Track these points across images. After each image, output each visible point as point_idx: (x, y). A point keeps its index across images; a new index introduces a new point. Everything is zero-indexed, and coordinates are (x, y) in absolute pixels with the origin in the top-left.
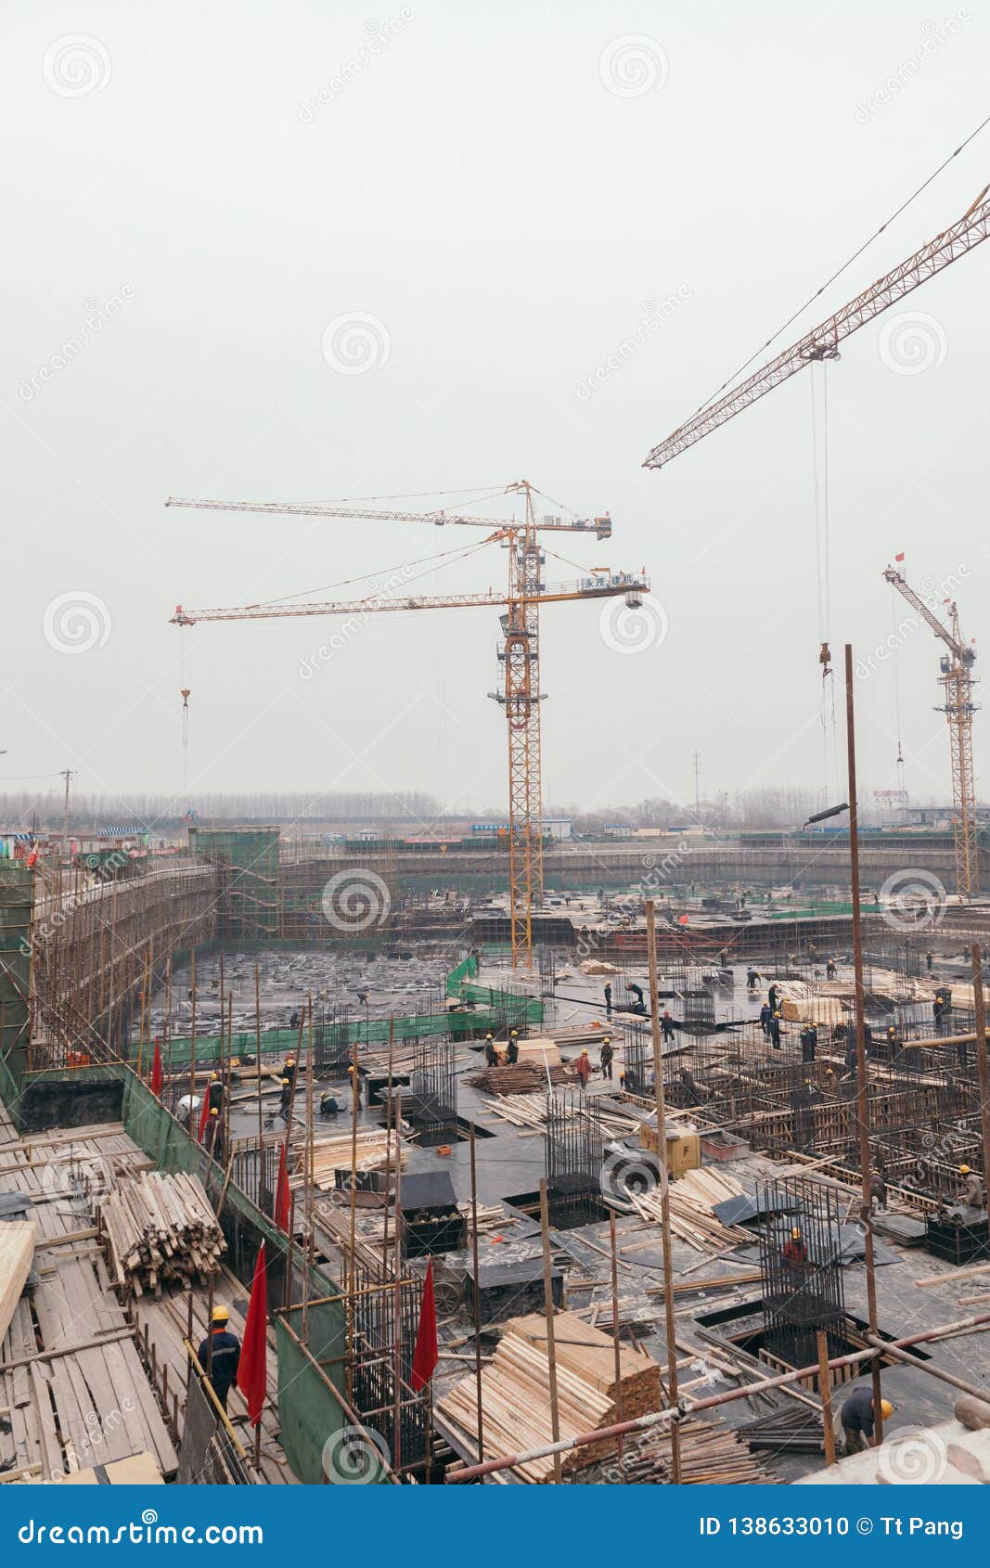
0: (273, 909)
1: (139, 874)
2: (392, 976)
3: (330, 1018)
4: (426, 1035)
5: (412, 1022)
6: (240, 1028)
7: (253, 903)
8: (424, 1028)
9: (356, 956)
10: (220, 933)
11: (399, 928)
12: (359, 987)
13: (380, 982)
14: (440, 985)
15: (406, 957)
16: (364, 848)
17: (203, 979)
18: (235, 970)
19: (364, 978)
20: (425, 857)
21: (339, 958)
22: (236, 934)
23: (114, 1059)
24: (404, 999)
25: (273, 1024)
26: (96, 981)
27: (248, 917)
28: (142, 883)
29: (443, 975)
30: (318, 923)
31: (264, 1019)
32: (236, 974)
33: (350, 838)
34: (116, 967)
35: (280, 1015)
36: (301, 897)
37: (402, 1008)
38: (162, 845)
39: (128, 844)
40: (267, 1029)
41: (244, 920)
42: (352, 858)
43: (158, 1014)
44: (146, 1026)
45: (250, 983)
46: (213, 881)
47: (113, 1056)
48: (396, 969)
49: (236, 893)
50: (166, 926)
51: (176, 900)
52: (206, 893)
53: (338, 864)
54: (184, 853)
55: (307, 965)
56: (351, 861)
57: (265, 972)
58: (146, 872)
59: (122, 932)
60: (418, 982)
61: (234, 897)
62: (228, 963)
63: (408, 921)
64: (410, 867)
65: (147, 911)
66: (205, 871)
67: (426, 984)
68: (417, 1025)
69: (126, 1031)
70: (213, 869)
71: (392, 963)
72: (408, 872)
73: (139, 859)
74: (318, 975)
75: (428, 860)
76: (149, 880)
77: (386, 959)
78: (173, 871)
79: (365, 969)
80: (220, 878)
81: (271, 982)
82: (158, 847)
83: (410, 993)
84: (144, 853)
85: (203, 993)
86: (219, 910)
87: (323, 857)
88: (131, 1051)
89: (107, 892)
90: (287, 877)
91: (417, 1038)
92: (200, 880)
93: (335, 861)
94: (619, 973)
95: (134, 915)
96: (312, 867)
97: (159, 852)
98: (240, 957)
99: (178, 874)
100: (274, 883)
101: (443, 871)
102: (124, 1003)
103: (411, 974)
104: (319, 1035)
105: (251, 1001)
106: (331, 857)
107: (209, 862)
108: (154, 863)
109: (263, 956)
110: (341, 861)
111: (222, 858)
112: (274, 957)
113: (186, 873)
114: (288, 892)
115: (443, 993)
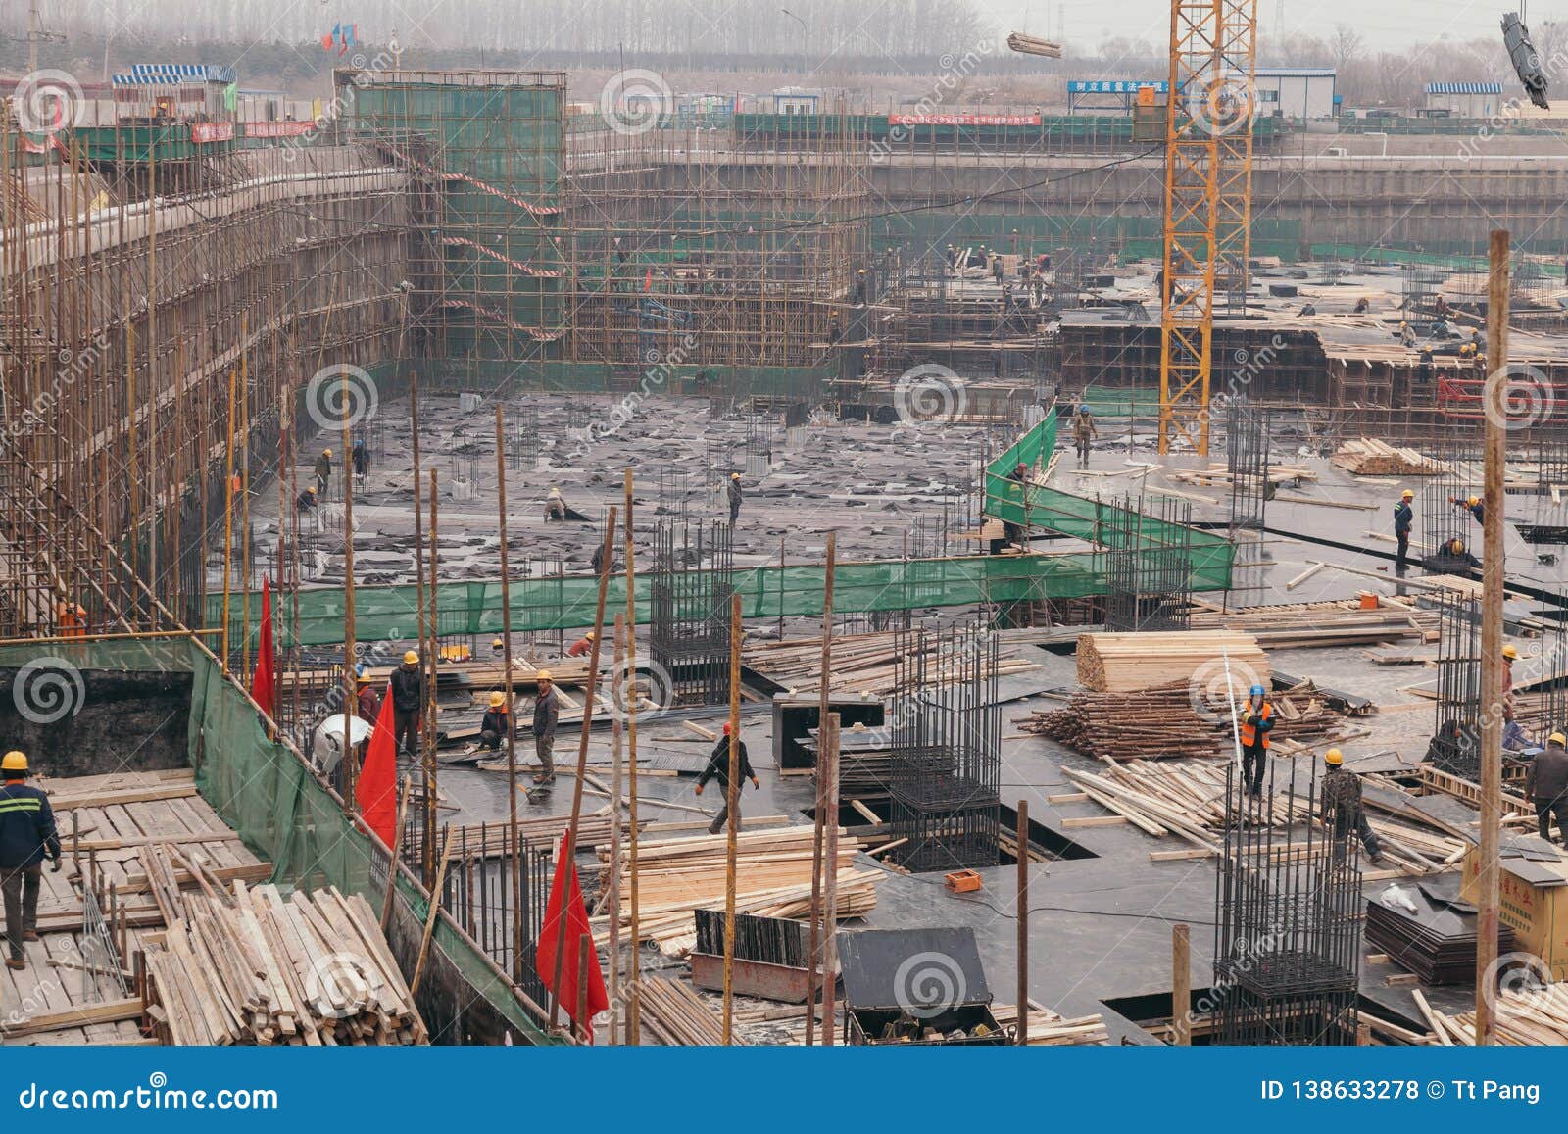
0: (550, 283)
1: (217, 185)
2: (848, 463)
3: (689, 557)
4: (932, 609)
5: (897, 574)
6: (471, 571)
7: (500, 268)
8: (927, 591)
9: (758, 409)
10: (418, 339)
11: (870, 342)
12: (765, 485)
13: (817, 476)
14: (969, 490)
15: (887, 416)
16: (784, 135)
17: (381, 453)
18: (457, 434)
19: (777, 465)
20: (942, 161)
21: (715, 413)
22: (459, 343)
23: (167, 624)
24: (877, 520)
25: (551, 567)
26: (121, 444)
27: (488, 303)
28: (225, 207)
29: (976, 464)
30: (665, 325)
31: (527, 552)
32: (459, 443)
33: (746, 107)
34: (167, 413)
35: (568, 547)
36: (622, 257)
37: (871, 542)
38: (271, 110)
39: (189, 109)
40: (537, 574)
41: (478, 310)
42: (751, 160)
43: (273, 531)
44: (245, 555)
45: (488, 465)
46: (400, 210)
47: (165, 618)
48: (859, 446)
49: (457, 241)
50: (287, 318)
51: (309, 254)
52: (385, 237)
53: (714, 175)
54: (331, 134)
55: (637, 427)
56: (750, 168)
57: (531, 440)
58: (233, 180)
59: (178, 328)
60: (914, 480)
61: (454, 251)
62: (439, 415)
63: (892, 326)
64: (901, 189)
65: (241, 279)
66: (379, 183)
67: (935, 485)
68: (910, 582)
69: (194, 566)
70: (398, 179)
71: (850, 432)
72: (897, 199)
73: (216, 147)
74: (662, 453)
75: (948, 169)
76: (241, 201)
77: (833, 421)
78: (301, 183)
79: (782, 443)
80: (417, 199)
81: (544, 463)
82: (261, 117)
83: (891, 506)
84: (226, 133)
85: (382, 487)
86: (420, 283)
87: (677, 155)
88: (209, 612)
89: (136, 227)
90: (586, 206)
91: (906, 614)
92: (368, 203)
93: (710, 167)
94: (1441, 475)
95: (208, 289)
96: (647, 179)
97: (262, 131)
98: (470, 401)
99: (312, 188)
100: (551, 219)
101: (988, 200)
102: (189, 499)
103: (898, 460)
104: (661, 596)
105: (488, 510)
106: (699, 155)
107: (388, 159)
108: (255, 157)
109: (525, 401)
110: (724, 169)
111: (419, 149)
112: (547, 404)
113: (332, 187)
114: (586, 242)
115: (975, 509)
